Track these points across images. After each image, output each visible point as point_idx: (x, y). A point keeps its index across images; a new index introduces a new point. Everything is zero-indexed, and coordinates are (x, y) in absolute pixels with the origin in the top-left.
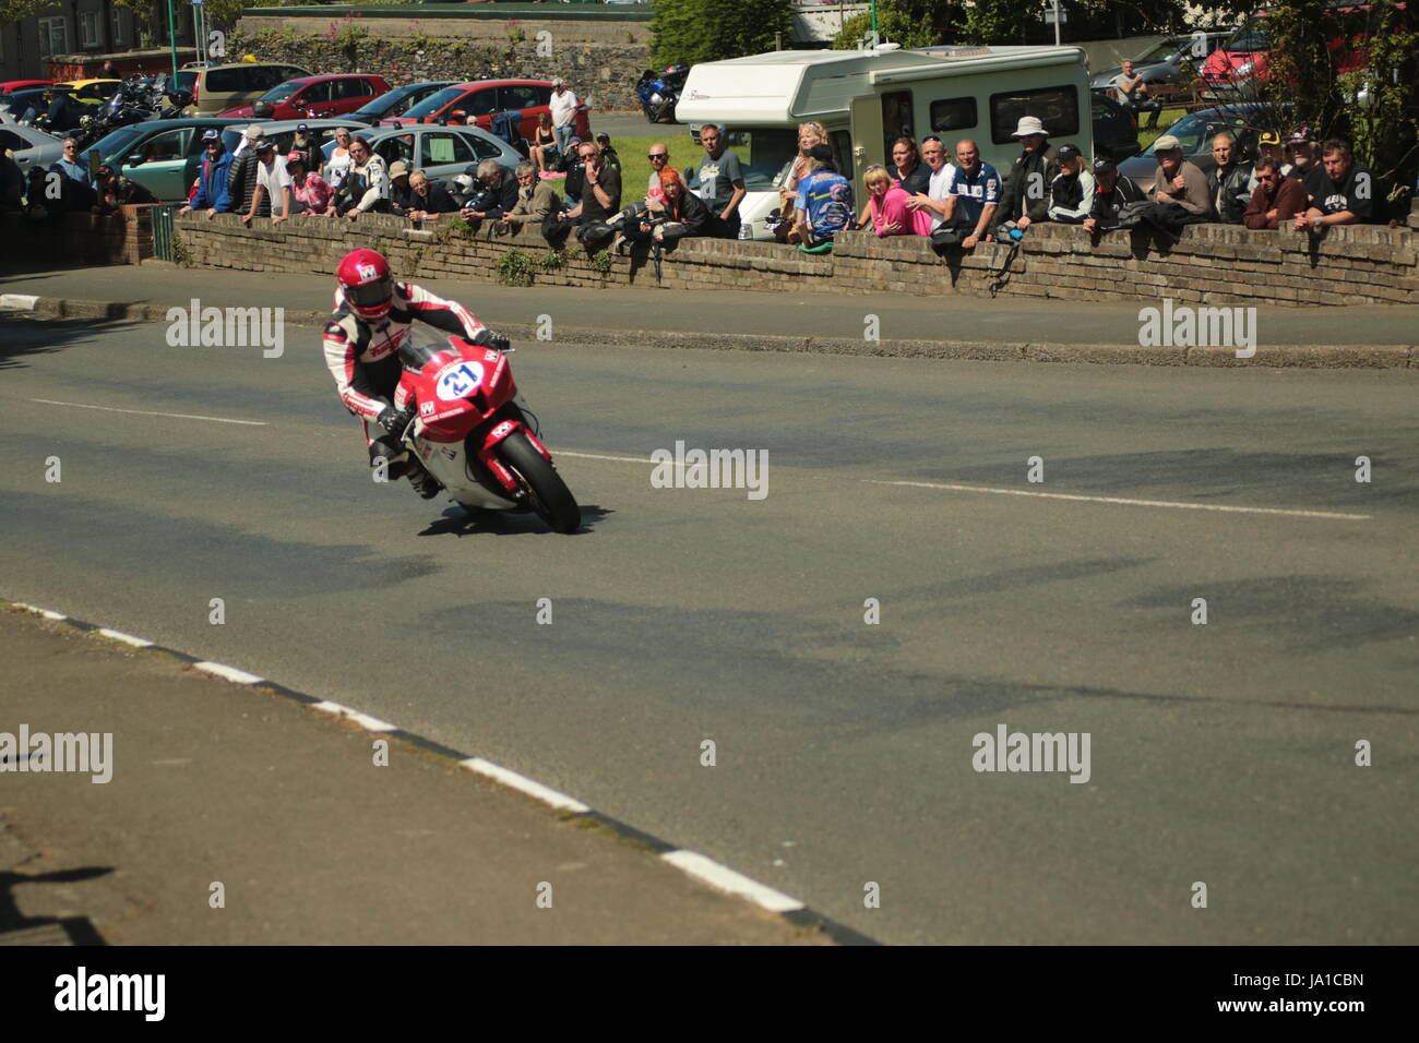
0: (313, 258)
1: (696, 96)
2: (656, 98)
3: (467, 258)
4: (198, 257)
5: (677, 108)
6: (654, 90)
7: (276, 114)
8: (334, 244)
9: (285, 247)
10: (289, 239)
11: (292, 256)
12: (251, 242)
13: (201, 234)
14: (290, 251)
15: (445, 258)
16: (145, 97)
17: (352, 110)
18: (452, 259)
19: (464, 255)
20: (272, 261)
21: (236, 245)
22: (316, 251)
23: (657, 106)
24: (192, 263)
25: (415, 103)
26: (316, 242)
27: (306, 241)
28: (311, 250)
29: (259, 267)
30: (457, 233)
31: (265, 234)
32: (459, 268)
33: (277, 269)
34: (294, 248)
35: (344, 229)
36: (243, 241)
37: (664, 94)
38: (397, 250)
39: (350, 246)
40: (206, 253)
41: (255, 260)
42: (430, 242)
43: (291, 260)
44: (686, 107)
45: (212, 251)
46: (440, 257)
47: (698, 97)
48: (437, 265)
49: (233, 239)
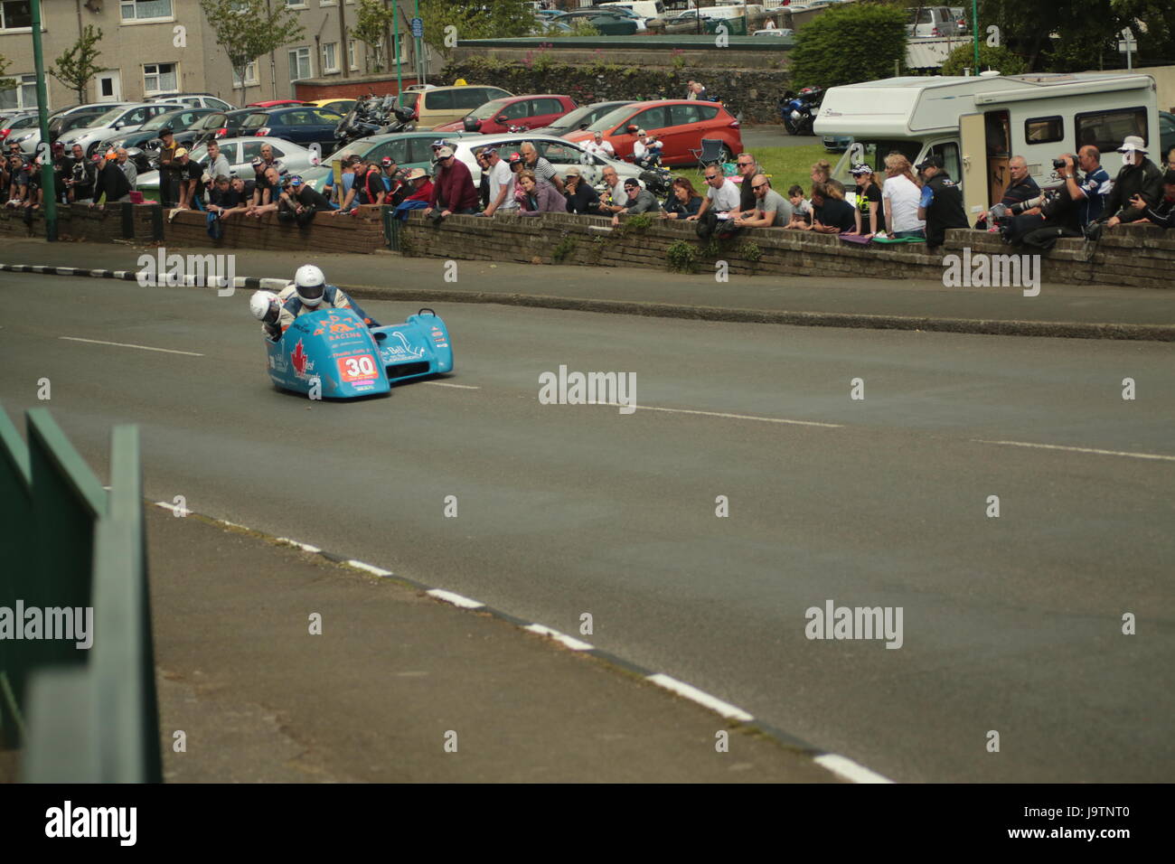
0: (514, 249)
1: (830, 113)
2: (795, 114)
3: (641, 250)
4: (420, 248)
5: (816, 122)
6: (794, 107)
7: (482, 129)
8: (532, 238)
9: (492, 240)
10: (495, 234)
11: (498, 247)
12: (464, 236)
13: (423, 229)
14: (496, 243)
15: (623, 249)
16: (375, 114)
17: (545, 125)
18: (629, 251)
19: (639, 248)
20: (481, 252)
21: (452, 238)
22: (518, 245)
23: (796, 121)
24: (416, 252)
25: (597, 119)
26: (518, 236)
27: (509, 235)
28: (512, 242)
29: (472, 256)
30: (634, 230)
31: (476, 230)
32: (634, 258)
33: (485, 258)
34: (500, 241)
35: (541, 225)
36: (458, 235)
37: (802, 111)
38: (584, 243)
39: (545, 239)
40: (428, 244)
41: (468, 251)
42: (610, 237)
43: (497, 250)
44: (825, 120)
45: (432, 243)
46: (619, 249)
47: (832, 114)
48: (619, 256)
49: (450, 234)
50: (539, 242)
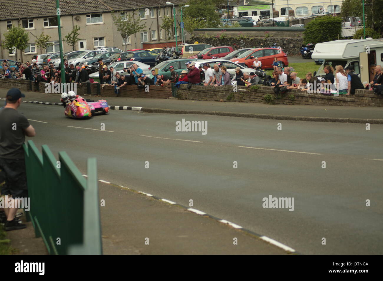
0: (214, 97)
1: (317, 52)
2: (305, 52)
3: (256, 97)
4: (184, 97)
5: (312, 55)
6: (305, 50)
7: (203, 58)
8: (220, 93)
9: (207, 94)
10: (208, 92)
11: (209, 96)
12: (198, 93)
13: (184, 91)
14: (208, 95)
15: (250, 97)
16: (169, 53)
17: (224, 56)
18: (252, 97)
19: (255, 96)
20: (203, 98)
21: (194, 93)
22: (215, 95)
23: (305, 54)
24: (182, 98)
25: (241, 54)
26: (215, 92)
27: (213, 92)
28: (214, 95)
29: (200, 99)
30: (253, 90)
31: (202, 90)
32: (254, 99)
33: (205, 100)
34: (210, 94)
35: (223, 89)
36: (196, 92)
37: (307, 51)
38: (237, 95)
39: (224, 93)
40: (186, 95)
41: (199, 97)
42: (246, 93)
43: (209, 97)
44: (315, 54)
45: (188, 95)
46: (249, 96)
47: (318, 52)
48: (248, 99)
49: (193, 92)
50: (222, 94)
